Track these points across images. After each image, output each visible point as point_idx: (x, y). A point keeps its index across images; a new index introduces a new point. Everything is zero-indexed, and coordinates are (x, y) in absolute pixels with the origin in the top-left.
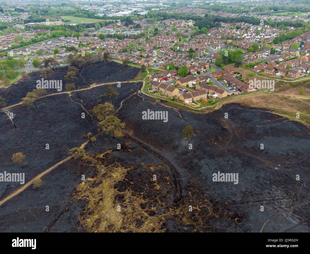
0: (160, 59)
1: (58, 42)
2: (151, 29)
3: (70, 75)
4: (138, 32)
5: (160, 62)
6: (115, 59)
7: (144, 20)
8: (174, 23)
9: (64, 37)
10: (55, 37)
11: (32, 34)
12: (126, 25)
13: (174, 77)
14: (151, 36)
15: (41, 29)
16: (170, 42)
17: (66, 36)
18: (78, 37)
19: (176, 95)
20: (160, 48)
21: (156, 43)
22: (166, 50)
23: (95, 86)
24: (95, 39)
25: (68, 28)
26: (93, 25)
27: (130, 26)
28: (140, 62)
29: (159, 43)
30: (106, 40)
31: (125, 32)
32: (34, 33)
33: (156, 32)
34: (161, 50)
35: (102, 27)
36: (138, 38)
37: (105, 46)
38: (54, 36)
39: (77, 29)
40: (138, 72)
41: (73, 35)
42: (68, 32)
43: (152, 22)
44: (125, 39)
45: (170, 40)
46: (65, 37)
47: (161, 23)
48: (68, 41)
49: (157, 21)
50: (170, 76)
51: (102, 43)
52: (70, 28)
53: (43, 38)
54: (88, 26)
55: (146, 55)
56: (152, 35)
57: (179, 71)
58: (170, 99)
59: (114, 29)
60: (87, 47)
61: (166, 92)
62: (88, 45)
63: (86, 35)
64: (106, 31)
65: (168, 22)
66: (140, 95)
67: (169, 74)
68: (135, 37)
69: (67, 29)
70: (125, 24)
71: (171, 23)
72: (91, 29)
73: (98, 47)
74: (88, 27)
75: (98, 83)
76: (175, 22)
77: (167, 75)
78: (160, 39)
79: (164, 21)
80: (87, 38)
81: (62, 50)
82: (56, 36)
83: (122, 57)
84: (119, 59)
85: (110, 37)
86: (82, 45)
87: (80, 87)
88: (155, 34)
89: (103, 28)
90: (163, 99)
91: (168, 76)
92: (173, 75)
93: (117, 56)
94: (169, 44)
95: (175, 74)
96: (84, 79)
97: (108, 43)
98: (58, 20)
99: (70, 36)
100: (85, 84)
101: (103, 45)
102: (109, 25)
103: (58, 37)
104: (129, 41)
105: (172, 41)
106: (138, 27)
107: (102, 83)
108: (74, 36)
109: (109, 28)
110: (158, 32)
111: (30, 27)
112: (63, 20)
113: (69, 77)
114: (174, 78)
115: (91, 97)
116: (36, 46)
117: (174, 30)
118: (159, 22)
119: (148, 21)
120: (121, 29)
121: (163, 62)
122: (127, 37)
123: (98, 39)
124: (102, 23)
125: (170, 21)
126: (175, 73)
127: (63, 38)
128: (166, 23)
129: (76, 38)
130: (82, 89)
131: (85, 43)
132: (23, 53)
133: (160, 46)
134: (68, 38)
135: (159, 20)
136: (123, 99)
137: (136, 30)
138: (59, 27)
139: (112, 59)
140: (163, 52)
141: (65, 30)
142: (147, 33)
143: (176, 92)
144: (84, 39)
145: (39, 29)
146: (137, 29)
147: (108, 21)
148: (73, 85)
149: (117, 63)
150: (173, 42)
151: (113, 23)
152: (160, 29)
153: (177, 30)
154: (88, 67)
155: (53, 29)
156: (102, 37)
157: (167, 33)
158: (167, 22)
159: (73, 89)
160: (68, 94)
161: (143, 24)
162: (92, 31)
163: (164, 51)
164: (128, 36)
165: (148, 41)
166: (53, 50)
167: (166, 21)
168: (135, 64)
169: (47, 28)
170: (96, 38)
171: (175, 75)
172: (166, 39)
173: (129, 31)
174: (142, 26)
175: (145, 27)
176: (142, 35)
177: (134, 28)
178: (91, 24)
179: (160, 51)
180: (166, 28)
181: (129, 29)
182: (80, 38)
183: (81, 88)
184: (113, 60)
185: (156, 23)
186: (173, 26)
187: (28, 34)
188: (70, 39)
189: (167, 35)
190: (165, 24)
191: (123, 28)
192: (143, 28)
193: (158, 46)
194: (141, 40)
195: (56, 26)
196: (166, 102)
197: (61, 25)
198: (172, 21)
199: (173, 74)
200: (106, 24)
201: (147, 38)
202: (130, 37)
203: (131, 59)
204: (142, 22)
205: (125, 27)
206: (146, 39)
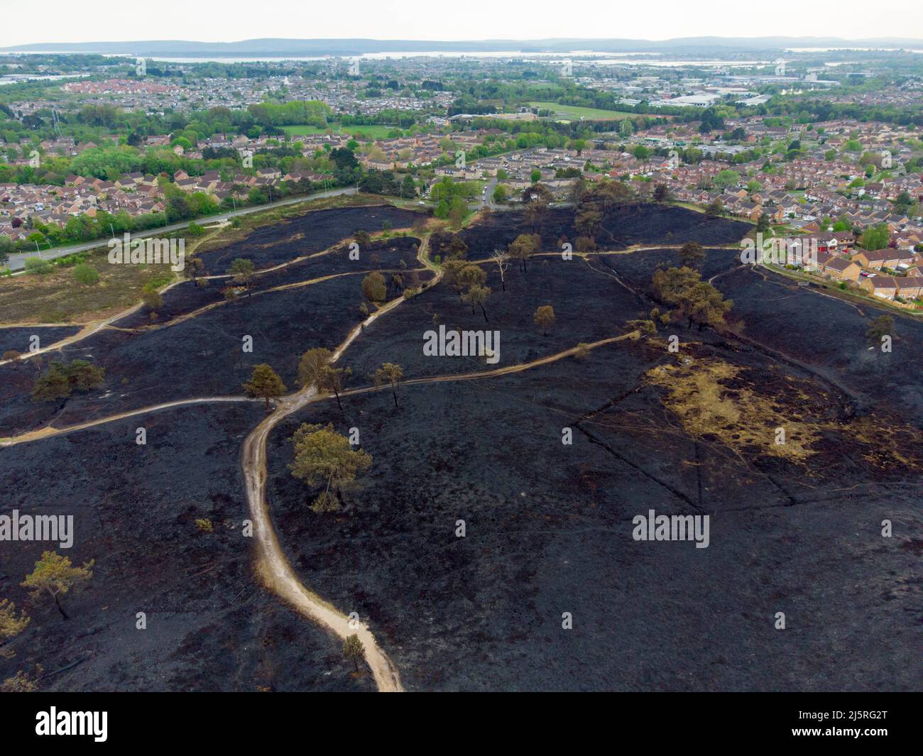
0: (806, 211)
1: (535, 158)
2: (778, 142)
3: (588, 220)
4: (738, 149)
5: (806, 218)
6: (681, 202)
7: (753, 121)
8: (851, 132)
9: (546, 149)
10: (525, 147)
11: (472, 138)
12: (704, 130)
13: (845, 248)
14: (777, 161)
15: (487, 129)
16: (836, 178)
17: (550, 148)
18: (579, 152)
19: (852, 278)
20: (804, 189)
21: (793, 176)
22: (824, 194)
23: (639, 250)
24: (623, 157)
25: (553, 129)
26: (614, 126)
27: (715, 133)
28: (749, 213)
29: (803, 177)
30: (653, 161)
31: (700, 147)
32: (475, 137)
33: (794, 151)
34: (808, 193)
35: (636, 131)
36: (740, 162)
37: (651, 174)
38: (522, 146)
39: (575, 131)
40: (747, 231)
41: (567, 144)
42: (554, 136)
43: (781, 127)
44: (704, 163)
45: (838, 172)
46: (548, 148)
47: (809, 129)
48: (557, 157)
49: (796, 123)
50: (835, 244)
51: (642, 168)
52: (558, 129)
53: (501, 149)
54: (599, 127)
55: (764, 200)
56: (781, 158)
57: (861, 237)
58: (834, 283)
59: (669, 137)
60: (604, 173)
61: (824, 270)
62: (607, 169)
63: (601, 147)
64: (648, 140)
65: (834, 126)
66: (757, 270)
67: (834, 240)
68: (732, 161)
69: (550, 131)
70: (700, 127)
71: (841, 131)
72: (607, 133)
73: (631, 176)
74: (601, 131)
75: (645, 244)
76: (857, 128)
77: (828, 243)
78: (804, 169)
79: (820, 125)
80: (603, 153)
81: (548, 174)
82: (528, 145)
83: (700, 199)
84: (693, 203)
85: (661, 155)
86: (593, 167)
87: (606, 247)
88: (791, 157)
89: (640, 133)
90: (816, 283)
91: (830, 244)
92: (843, 245)
93: (686, 196)
94: (832, 183)
95: (849, 242)
96: (612, 235)
97: (658, 169)
98: (524, 111)
99: (561, 146)
100: (614, 243)
101: (645, 173)
102: (655, 127)
103: (531, 148)
104: (715, 167)
105: (842, 176)
106: (738, 136)
107: (655, 246)
108: (569, 148)
109: (656, 134)
110: (801, 150)
111: (464, 123)
112: (535, 111)
113: (585, 223)
114: (845, 251)
115: (634, 267)
116: (490, 163)
117: (852, 148)
118: (802, 128)
119: (768, 125)
120: (690, 139)
121: (813, 218)
122: (708, 157)
123: (630, 159)
124: (638, 122)
125: (839, 125)
126: (851, 240)
127: (543, 150)
128: (826, 130)
129: (575, 153)
130: (610, 252)
131: (598, 165)
132: (467, 174)
133: (806, 185)
134: (554, 150)
135: (802, 122)
136: (714, 274)
137: (732, 145)
138: (532, 127)
139: (676, 201)
140: (815, 198)
141: (547, 134)
142: (765, 151)
143: (852, 273)
144: (597, 156)
145: (482, 127)
146: (734, 141)
147: (652, 118)
148: (592, 241)
149: (688, 211)
150: (847, 178)
151: (666, 122)
152: (807, 144)
153: (861, 150)
154: (615, 214)
155: (516, 129)
156: (640, 154)
157: (827, 154)
158: (830, 128)
159: (590, 249)
160: (581, 257)
161: (753, 128)
162: (613, 139)
163: (816, 195)
164: (712, 155)
165: (769, 171)
166: (528, 173)
167: (826, 124)
168: (735, 215)
169: (502, 127)
170: (625, 154)
171: (849, 246)
172: (824, 168)
173: (712, 144)
174: (749, 135)
175: (757, 137)
176: (752, 157)
177: (725, 138)
178: (608, 123)
179: (806, 196)
180: (826, 143)
181: (712, 140)
182: (584, 152)
183: (608, 250)
184: (676, 204)
185: (792, 130)
186: (848, 138)
187: (463, 137)
188: (562, 153)
189: (828, 159)
190: (820, 132)
191: (693, 136)
192: (752, 140)
193: (798, 185)
194: (748, 168)
195: (523, 123)
196: (825, 287)
197: (535, 123)
198: (847, 124)
199: (845, 242)
200: (648, 126)
201: (767, 164)
202: (718, 158)
203: (726, 204)
204: (749, 125)
205: (699, 135)
206: (765, 166)
